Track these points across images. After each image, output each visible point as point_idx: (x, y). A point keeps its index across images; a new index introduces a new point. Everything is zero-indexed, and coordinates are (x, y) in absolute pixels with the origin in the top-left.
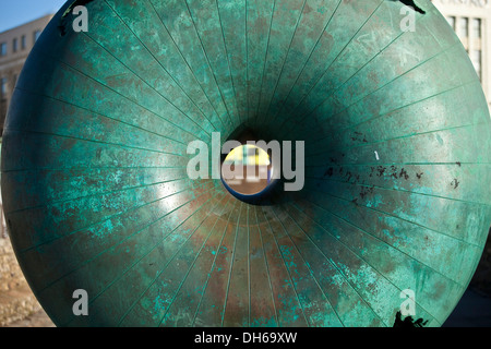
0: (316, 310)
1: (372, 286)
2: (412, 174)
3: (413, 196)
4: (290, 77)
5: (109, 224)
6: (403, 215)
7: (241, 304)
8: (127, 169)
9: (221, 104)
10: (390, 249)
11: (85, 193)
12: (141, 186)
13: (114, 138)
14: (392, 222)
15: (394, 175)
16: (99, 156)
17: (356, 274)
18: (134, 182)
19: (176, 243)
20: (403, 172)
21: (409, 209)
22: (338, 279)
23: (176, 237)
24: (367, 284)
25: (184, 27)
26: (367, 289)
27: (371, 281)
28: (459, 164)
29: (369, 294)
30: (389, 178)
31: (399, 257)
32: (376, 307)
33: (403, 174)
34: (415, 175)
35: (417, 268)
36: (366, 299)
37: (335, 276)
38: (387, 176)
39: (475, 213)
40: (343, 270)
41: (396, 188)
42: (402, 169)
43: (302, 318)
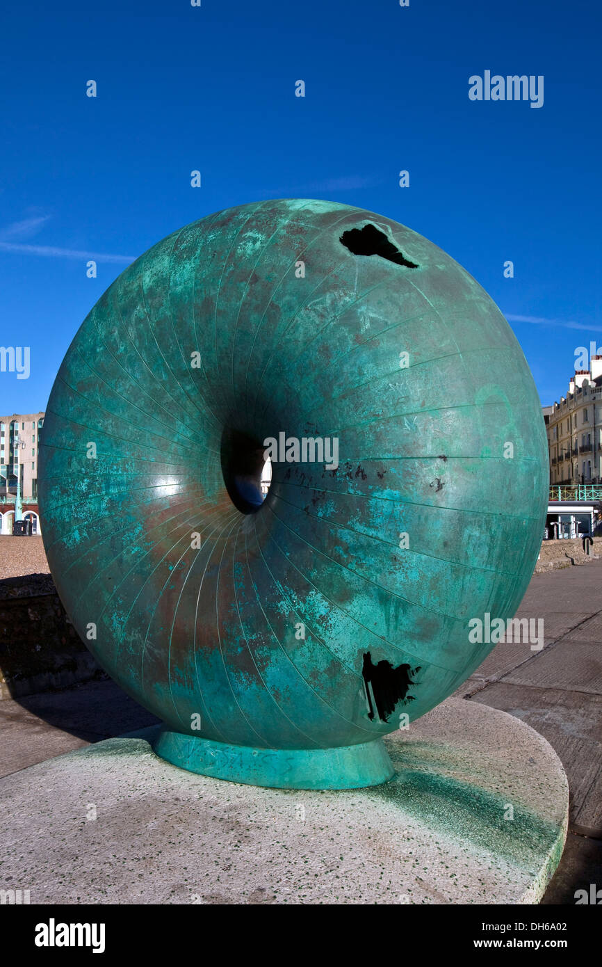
0: (261, 643)
1: (324, 619)
2: (371, 472)
3: (373, 502)
4: (241, 363)
5: (76, 535)
6: (360, 528)
7: (186, 630)
8: (93, 479)
10: (345, 572)
11: (60, 503)
12: (106, 494)
14: (347, 536)
15: (349, 474)
16: (70, 464)
17: (304, 602)
18: (100, 490)
19: (136, 556)
20: (360, 471)
21: (367, 520)
22: (284, 606)
23: (136, 549)
24: (318, 615)
25: (139, 320)
26: (318, 622)
27: (323, 611)
28: (444, 458)
29: (321, 628)
30: (342, 480)
31: (356, 583)
32: (333, 645)
33: (360, 474)
34: (375, 474)
35: (384, 598)
36: (318, 635)
37: (282, 602)
38: (341, 477)
39: (480, 526)
40: (290, 596)
41: (352, 491)
42: (359, 467)
43: (246, 651)
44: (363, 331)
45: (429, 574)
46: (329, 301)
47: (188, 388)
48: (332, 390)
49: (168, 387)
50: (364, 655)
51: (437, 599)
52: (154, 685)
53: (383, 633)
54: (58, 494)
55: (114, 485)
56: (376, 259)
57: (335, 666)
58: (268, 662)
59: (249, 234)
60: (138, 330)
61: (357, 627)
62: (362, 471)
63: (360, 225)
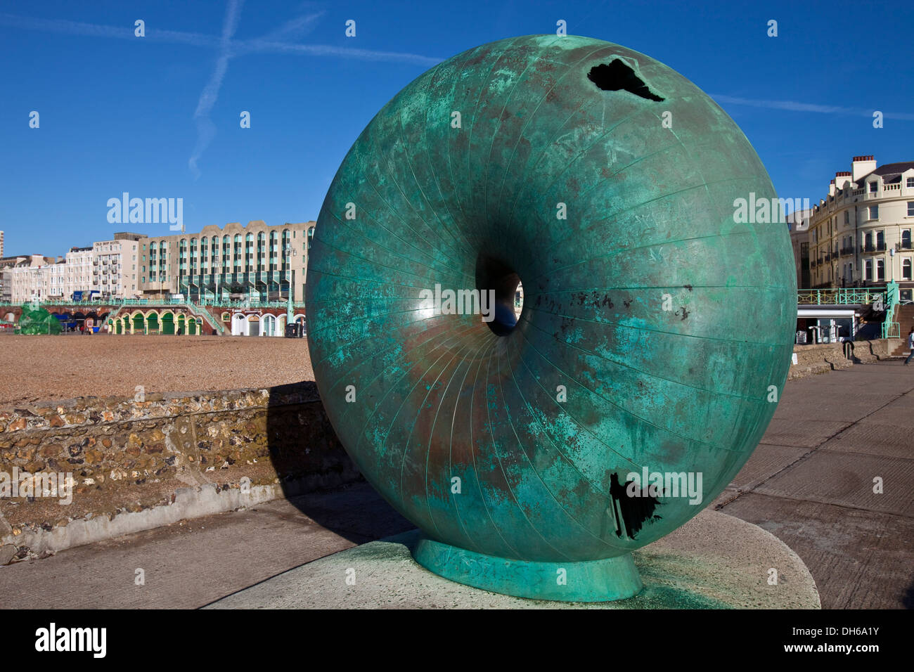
0: (512, 462)
1: (572, 440)
2: (618, 301)
3: (619, 329)
4: (494, 195)
5: (341, 355)
6: (607, 354)
7: (443, 446)
8: (356, 302)
10: (593, 396)
11: (326, 324)
12: (369, 317)
13: (347, 272)
14: (594, 362)
15: (596, 303)
16: (335, 288)
17: (554, 423)
18: (362, 314)
19: (396, 376)
20: (607, 300)
21: (614, 347)
22: (535, 427)
23: (396, 369)
24: (566, 437)
25: (398, 155)
26: (567, 443)
27: (571, 433)
28: (689, 288)
29: (569, 449)
30: (590, 308)
31: (604, 407)
32: (581, 466)
33: (607, 303)
34: (622, 302)
35: (630, 422)
36: (567, 455)
37: (532, 424)
38: (589, 305)
39: (726, 354)
40: (540, 418)
41: (599, 319)
42: (606, 296)
43: (498, 468)
44: (609, 165)
45: (675, 400)
46: (577, 137)
47: (444, 217)
48: (580, 222)
49: (425, 216)
50: (612, 475)
51: (683, 423)
52: (412, 497)
53: (630, 455)
54: (324, 316)
55: (375, 308)
56: (622, 94)
57: (583, 485)
58: (520, 480)
59: (501, 71)
60: (396, 163)
61: (604, 449)
62: (609, 300)
63: (608, 61)
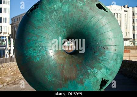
0: (84, 78)
1: (97, 73)
2: (105, 48)
3: (106, 53)
4: (78, 26)
5: (38, 59)
6: (104, 57)
7: (67, 77)
8: (42, 47)
9: (63, 32)
10: (101, 64)
11: (33, 52)
12: (45, 50)
13: (39, 40)
14: (101, 58)
15: (102, 48)
16: (36, 44)
17: (93, 70)
18: (44, 49)
19: (53, 63)
20: (104, 47)
21: (105, 56)
22: (89, 71)
25: (55, 15)
26: (95, 73)
27: (96, 71)
31: (103, 66)
32: (98, 77)
35: (107, 69)
36: (95, 76)
38: (100, 48)
39: (119, 57)
40: (90, 69)
41: (102, 51)
43: (81, 80)
44: (103, 23)
45: (113, 64)
46: (97, 18)
48: (98, 33)
50: (102, 78)
56: (103, 10)
57: (97, 80)
58: (85, 81)
59: (79, 2)
63: (98, 3)
